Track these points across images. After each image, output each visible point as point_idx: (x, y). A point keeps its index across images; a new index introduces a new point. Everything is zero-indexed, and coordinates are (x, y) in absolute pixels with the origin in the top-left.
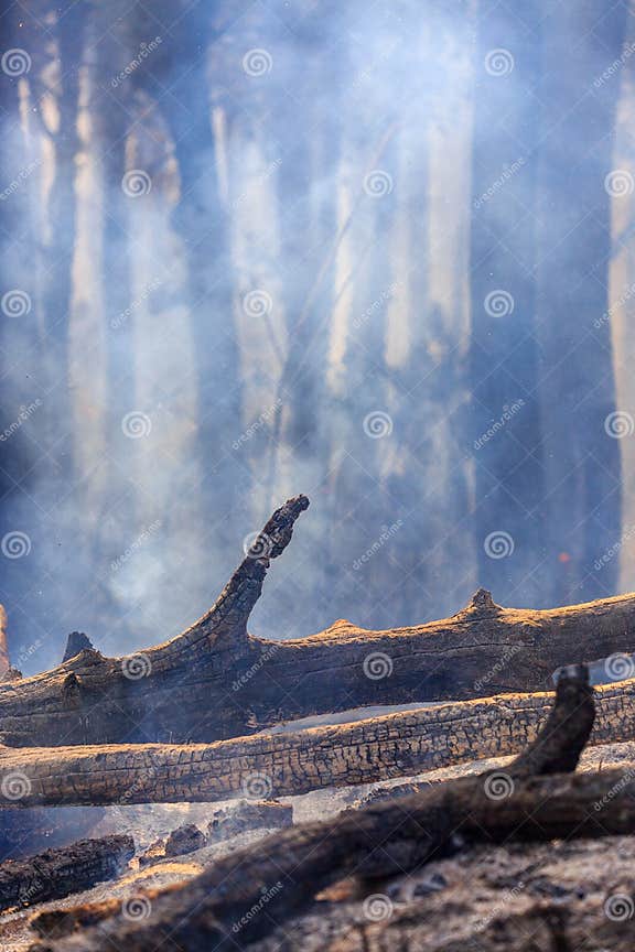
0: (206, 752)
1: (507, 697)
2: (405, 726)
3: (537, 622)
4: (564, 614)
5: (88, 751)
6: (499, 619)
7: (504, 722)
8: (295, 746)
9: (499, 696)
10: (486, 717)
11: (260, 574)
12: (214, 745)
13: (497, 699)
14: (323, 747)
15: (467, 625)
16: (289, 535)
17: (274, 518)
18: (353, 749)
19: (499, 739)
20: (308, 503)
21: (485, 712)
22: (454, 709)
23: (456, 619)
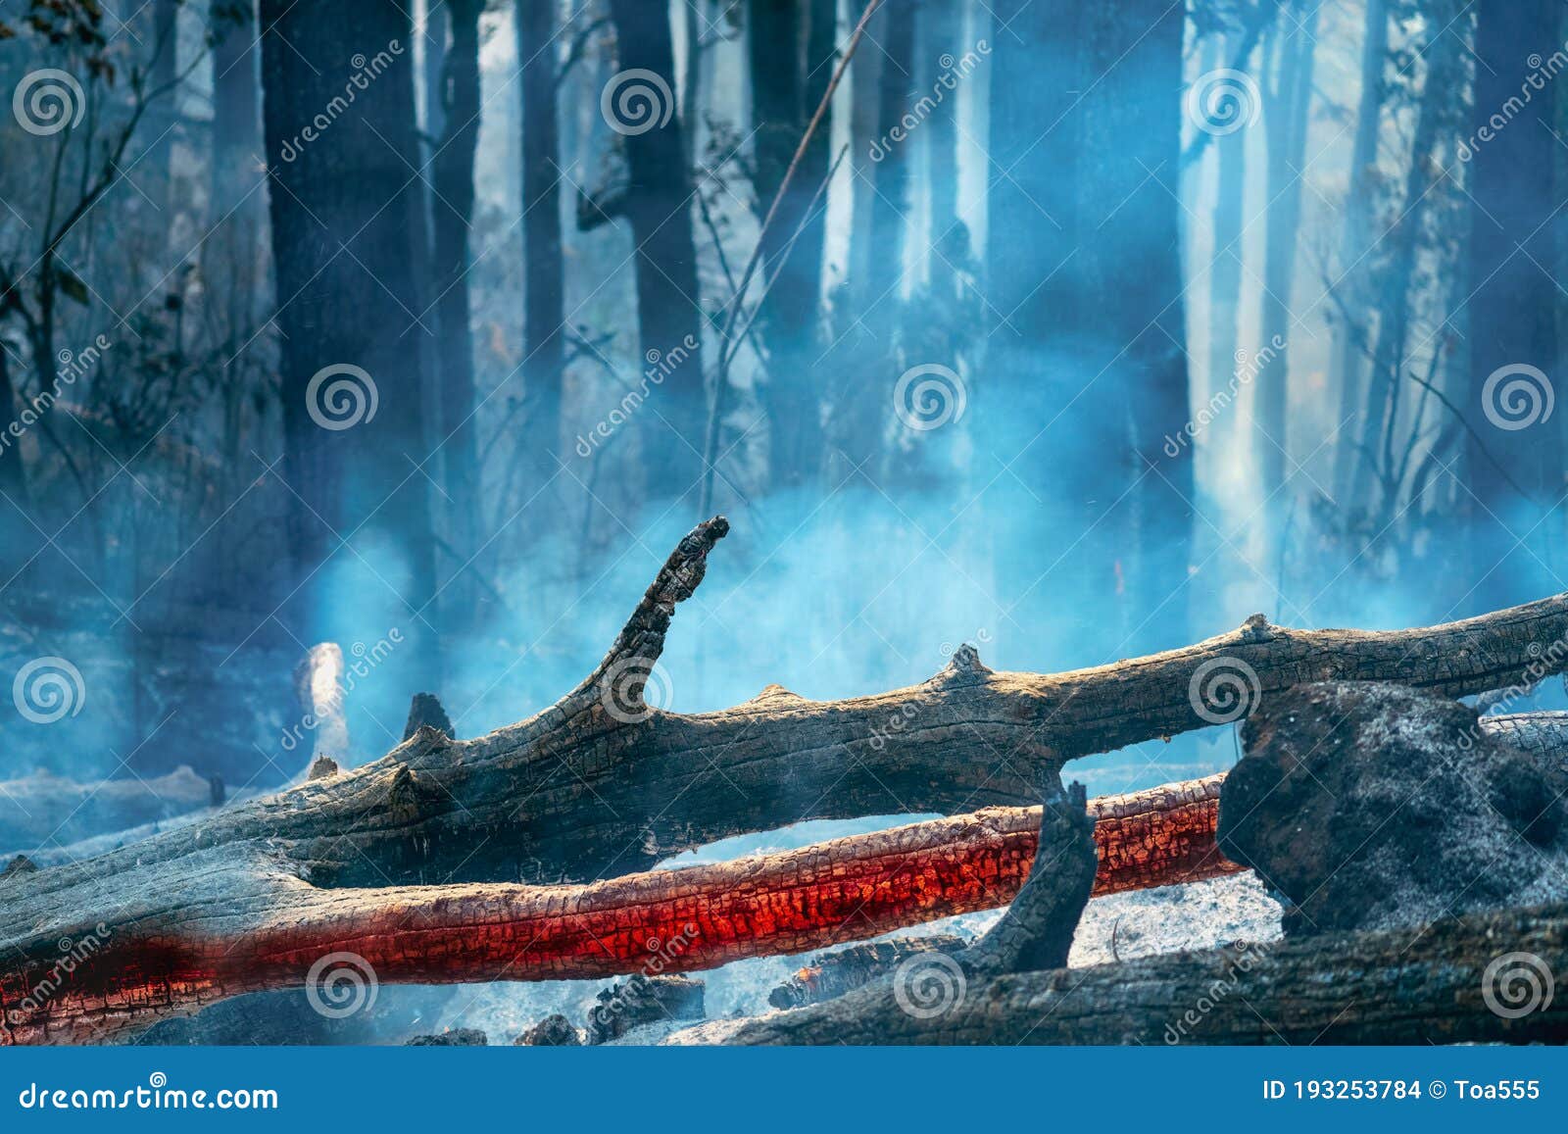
0: (586, 897)
1: (994, 812)
2: (854, 858)
3: (1040, 690)
4: (1077, 680)
5: (423, 895)
6: (989, 687)
7: (990, 854)
8: (704, 889)
9: (983, 812)
10: (964, 845)
11: (662, 625)
12: (595, 887)
13: (980, 816)
14: (742, 892)
15: (944, 694)
16: (700, 572)
17: (682, 548)
18: (783, 896)
19: (983, 881)
20: (727, 528)
21: (964, 837)
22: (921, 832)
23: (928, 686)
